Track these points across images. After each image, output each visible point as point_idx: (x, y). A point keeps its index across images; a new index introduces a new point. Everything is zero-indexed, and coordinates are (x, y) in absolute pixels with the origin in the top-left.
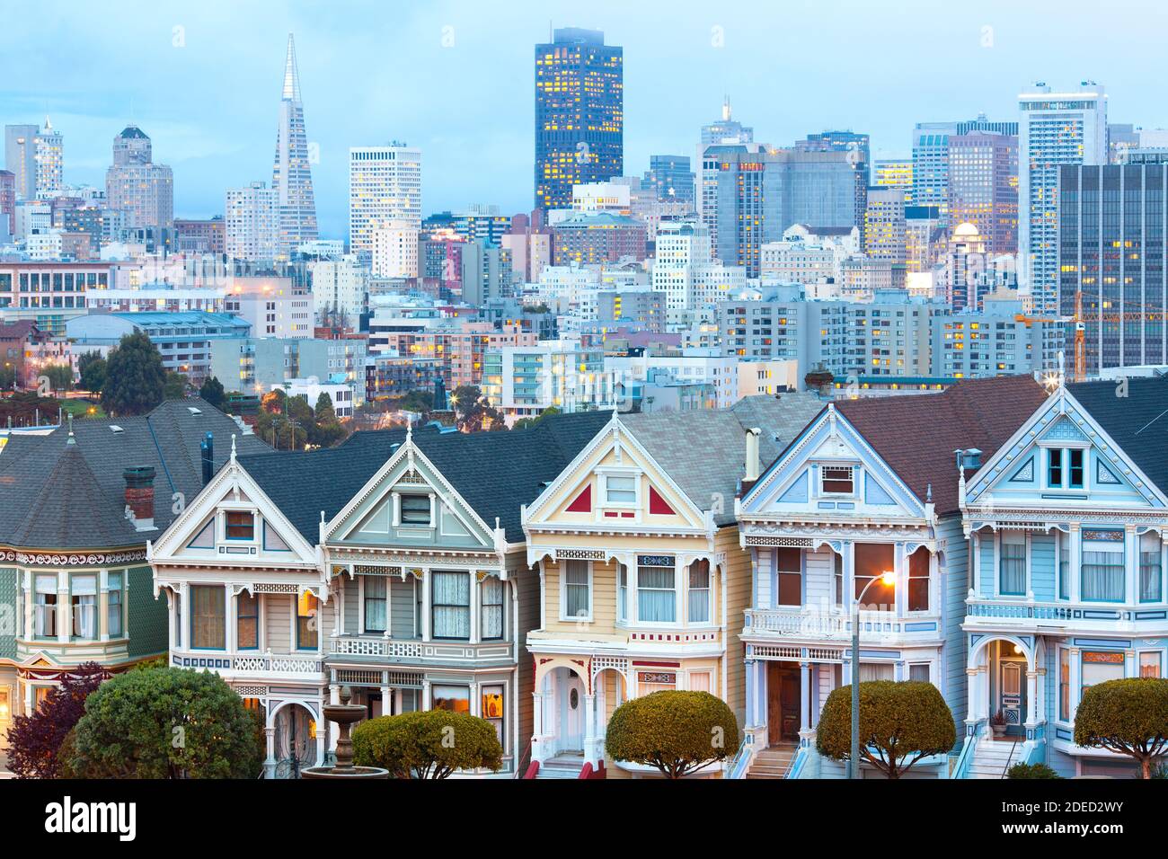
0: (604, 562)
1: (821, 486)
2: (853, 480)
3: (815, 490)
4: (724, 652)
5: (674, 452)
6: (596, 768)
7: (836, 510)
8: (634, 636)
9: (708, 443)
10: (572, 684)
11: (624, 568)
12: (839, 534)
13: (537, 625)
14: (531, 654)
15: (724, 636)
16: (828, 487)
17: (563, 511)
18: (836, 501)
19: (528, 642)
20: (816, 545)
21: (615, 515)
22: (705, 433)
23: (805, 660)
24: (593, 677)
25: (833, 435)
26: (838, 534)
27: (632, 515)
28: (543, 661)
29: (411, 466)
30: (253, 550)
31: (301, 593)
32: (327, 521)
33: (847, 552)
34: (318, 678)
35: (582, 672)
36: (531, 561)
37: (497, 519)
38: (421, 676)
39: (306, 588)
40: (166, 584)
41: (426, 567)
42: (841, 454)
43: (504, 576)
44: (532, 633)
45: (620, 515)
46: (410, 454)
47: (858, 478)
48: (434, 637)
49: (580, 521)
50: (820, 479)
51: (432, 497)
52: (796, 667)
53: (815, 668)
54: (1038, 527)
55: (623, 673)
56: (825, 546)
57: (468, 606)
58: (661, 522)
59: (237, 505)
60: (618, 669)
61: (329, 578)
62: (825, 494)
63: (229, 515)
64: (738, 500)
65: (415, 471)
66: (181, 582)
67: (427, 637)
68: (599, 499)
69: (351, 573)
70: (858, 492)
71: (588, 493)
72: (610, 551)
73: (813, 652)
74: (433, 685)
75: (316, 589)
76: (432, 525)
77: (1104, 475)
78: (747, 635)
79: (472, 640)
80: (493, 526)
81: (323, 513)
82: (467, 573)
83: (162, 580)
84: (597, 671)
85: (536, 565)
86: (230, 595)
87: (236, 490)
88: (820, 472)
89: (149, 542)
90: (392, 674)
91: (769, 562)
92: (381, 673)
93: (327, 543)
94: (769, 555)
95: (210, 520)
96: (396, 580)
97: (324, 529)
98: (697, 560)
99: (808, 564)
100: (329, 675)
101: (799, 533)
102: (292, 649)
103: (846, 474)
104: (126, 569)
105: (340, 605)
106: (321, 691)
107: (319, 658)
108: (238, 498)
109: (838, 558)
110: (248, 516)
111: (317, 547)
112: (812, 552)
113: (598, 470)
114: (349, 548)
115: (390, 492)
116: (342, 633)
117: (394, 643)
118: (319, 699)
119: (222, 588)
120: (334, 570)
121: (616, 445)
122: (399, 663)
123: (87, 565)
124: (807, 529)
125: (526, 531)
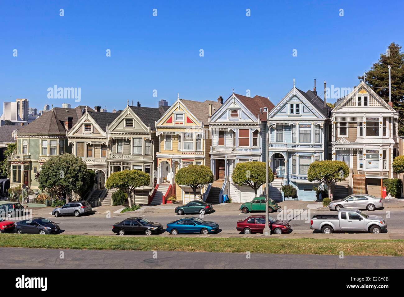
0: (175, 135)
1: (230, 115)
2: (239, 113)
3: (229, 116)
4: (205, 157)
5: (192, 108)
6: (173, 186)
7: (234, 121)
8: (183, 153)
9: (200, 108)
10: (167, 165)
11: (180, 136)
12: (235, 127)
13: (158, 151)
14: (157, 158)
15: (205, 153)
16: (232, 115)
17: (165, 123)
18: (234, 119)
19: (156, 155)
20: (229, 130)
21: (178, 123)
22: (199, 106)
23: (226, 158)
24: (172, 163)
25: (234, 102)
27: (182, 123)
28: (160, 160)
29: (128, 112)
30: (91, 134)
31: (102, 144)
32: (108, 126)
33: (237, 132)
34: (106, 164)
35: (169, 162)
36: (157, 135)
37: (149, 125)
38: (130, 163)
39: (103, 142)
40: (71, 142)
41: (132, 137)
42: (235, 107)
43: (150, 139)
44: (157, 153)
45: (179, 123)
46: (128, 110)
47: (240, 112)
48: (133, 154)
49: (169, 125)
50: (230, 113)
51: (133, 120)
52: (224, 160)
53: (228, 160)
54: (287, 124)
55: (180, 162)
56: (231, 130)
57: (142, 147)
58: (189, 125)
59: (87, 123)
60: (178, 161)
61: (108, 140)
62: (231, 117)
63: (86, 125)
64: (209, 119)
65: (129, 114)
66: (74, 141)
67: (131, 154)
68: (174, 119)
69: (114, 139)
70: (240, 116)
71: (171, 118)
72: (177, 132)
73: (228, 156)
74: (133, 166)
75: (106, 143)
76: (133, 127)
77: (305, 110)
78: (211, 152)
79: (143, 155)
80: (148, 127)
81: (107, 124)
82: (142, 138)
83: (70, 141)
84: (173, 162)
85: (158, 136)
86: (86, 144)
87: (87, 119)
88: (230, 111)
89: (67, 132)
90: (123, 163)
91: (216, 135)
92: (120, 163)
93: (108, 131)
94: (216, 133)
95: (81, 127)
96: (125, 140)
97: (107, 128)
98: (198, 134)
99: (226, 135)
100: (108, 163)
101: (225, 127)
102: (100, 157)
103: (237, 112)
104: (65, 139)
105: (112, 147)
106: (106, 167)
107: (106, 159)
108: (87, 121)
109: (234, 133)
110: (90, 125)
111: (106, 132)
112: (227, 132)
113: (174, 113)
114: (113, 133)
115: (123, 119)
116: (112, 153)
117: (124, 155)
118: (106, 169)
119: (84, 143)
120: (110, 138)
121: (179, 106)
122: (125, 160)
123: (54, 138)
124: (227, 126)
125: (156, 128)
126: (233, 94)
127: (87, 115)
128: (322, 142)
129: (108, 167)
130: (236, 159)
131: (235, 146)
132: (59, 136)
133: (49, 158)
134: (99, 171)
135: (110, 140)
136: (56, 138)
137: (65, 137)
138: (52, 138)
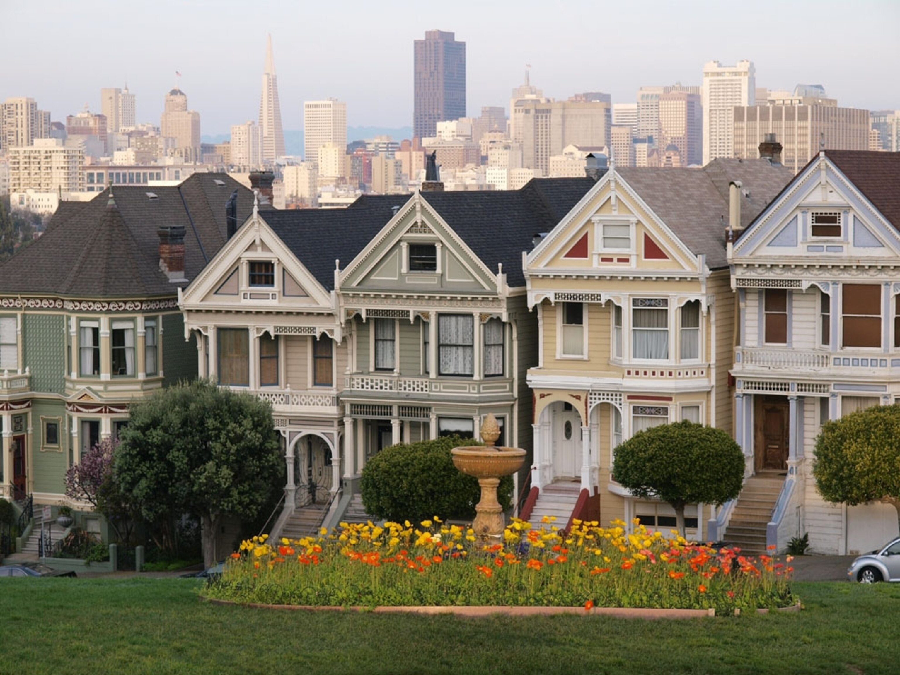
0: (601, 305)
1: (810, 231)
2: (842, 225)
3: (805, 234)
4: (713, 387)
5: (664, 202)
6: (592, 494)
7: (825, 253)
8: (629, 373)
9: (690, 197)
10: (568, 416)
11: (619, 309)
12: (828, 275)
13: (535, 363)
14: (531, 390)
15: (713, 372)
16: (816, 231)
17: (562, 258)
18: (825, 245)
19: (528, 378)
20: (805, 285)
21: (611, 260)
22: (686, 188)
23: (793, 393)
24: (590, 410)
25: (824, 182)
26: (826, 276)
27: (627, 260)
28: (542, 396)
29: (419, 217)
30: (274, 297)
31: (318, 335)
32: (342, 268)
33: (835, 292)
34: (333, 411)
35: (578, 406)
36: (531, 304)
37: (500, 265)
38: (429, 409)
39: (323, 330)
40: (195, 328)
41: (433, 310)
42: (830, 200)
43: (505, 318)
44: (532, 371)
45: (615, 260)
46: (418, 207)
48: (440, 374)
49: (578, 266)
50: (810, 224)
51: (438, 246)
52: (785, 400)
53: (801, 400)
55: (618, 406)
56: (813, 287)
57: (472, 346)
58: (654, 266)
59: (259, 255)
60: (613, 402)
61: (343, 321)
62: (815, 238)
63: (253, 265)
64: (729, 246)
65: (423, 222)
66: (208, 326)
67: (433, 374)
68: (596, 245)
69: (364, 316)
70: (846, 235)
71: (585, 240)
72: (606, 294)
73: (801, 386)
74: (440, 418)
75: (332, 331)
76: (439, 270)
78: (737, 370)
79: (476, 377)
80: (496, 272)
81: (337, 261)
82: (471, 315)
83: (190, 325)
84: (593, 405)
85: (535, 308)
86: (253, 337)
87: (258, 242)
88: (809, 217)
89: (180, 289)
90: (402, 408)
91: (756, 303)
92: (391, 407)
93: (341, 289)
94: (756, 297)
95: (234, 270)
96: (405, 322)
97: (339, 276)
98: (689, 302)
99: (795, 304)
100: (343, 408)
101: (788, 275)
102: (310, 385)
103: (833, 219)
104: (160, 315)
105: (353, 345)
106: (336, 423)
107: (334, 392)
108: (259, 249)
109: (825, 298)
110: (268, 266)
111: (333, 292)
112: (800, 293)
113: (595, 219)
114: (361, 293)
115: (400, 241)
116: (355, 370)
117: (403, 379)
118: (334, 430)
119: (246, 330)
120: (348, 314)
121: (613, 195)
122: (408, 397)
123: (125, 311)
124: (797, 271)
125: (526, 276)
126: (822, 154)
127: (256, 225)
129: (341, 423)
130: (834, 395)
131: (829, 348)
132: (142, 302)
133: (110, 388)
134: (310, 437)
135: (348, 322)
136: (130, 312)
137: (162, 305)
138: (117, 312)
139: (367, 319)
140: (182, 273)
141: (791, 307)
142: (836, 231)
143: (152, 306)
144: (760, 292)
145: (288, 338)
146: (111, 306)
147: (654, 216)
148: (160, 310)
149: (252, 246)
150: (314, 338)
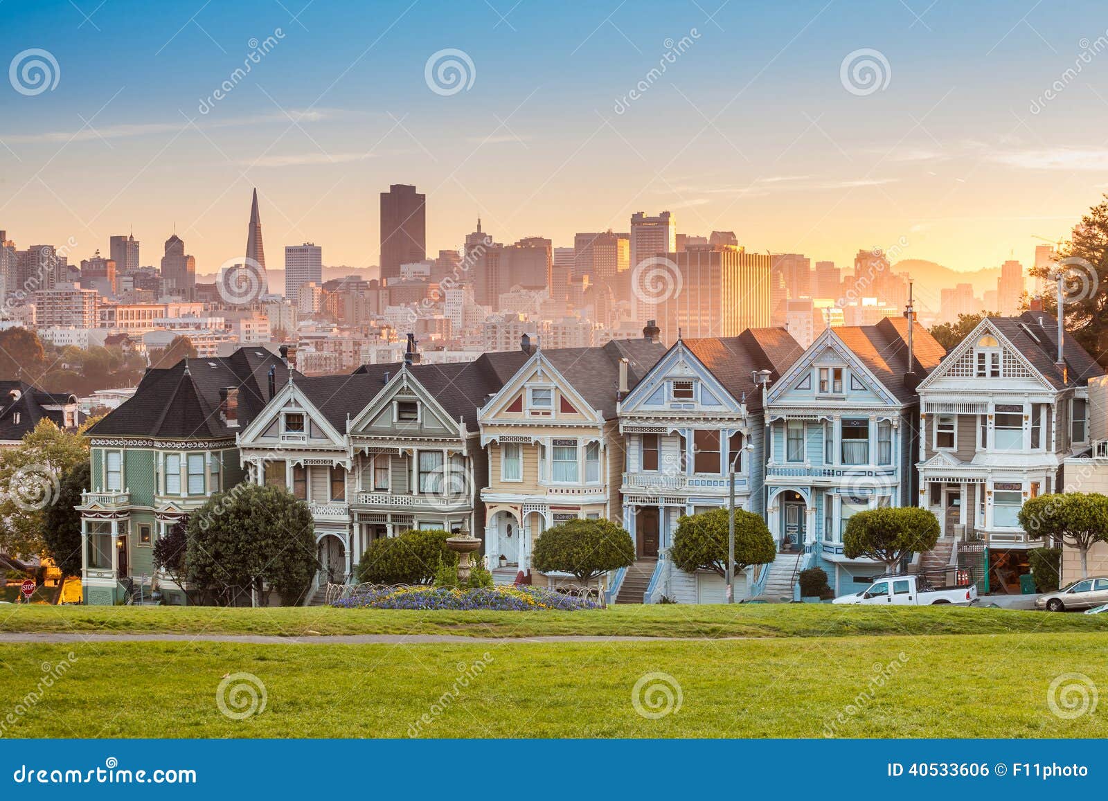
0: (531, 444)
1: (672, 394)
2: (693, 390)
3: (669, 395)
4: (608, 500)
5: (574, 373)
6: (526, 575)
7: (682, 409)
8: (551, 491)
9: (593, 368)
10: (508, 521)
11: (543, 448)
13: (486, 485)
14: (484, 503)
15: (608, 490)
16: (677, 394)
17: (504, 412)
18: (682, 403)
19: (481, 495)
20: (669, 431)
21: (538, 413)
22: (590, 363)
23: (661, 504)
24: (524, 517)
25: (681, 361)
26: (684, 424)
27: (549, 414)
28: (491, 507)
29: (405, 384)
30: (303, 439)
31: (334, 465)
32: (352, 418)
33: (689, 435)
34: (346, 518)
35: (516, 513)
36: (483, 444)
38: (412, 516)
39: (338, 462)
40: (248, 460)
41: (415, 448)
42: (686, 373)
43: (465, 454)
44: (484, 489)
45: (541, 413)
46: (404, 376)
47: (696, 389)
48: (420, 493)
49: (515, 417)
50: (672, 389)
51: (419, 404)
52: (656, 509)
53: (668, 509)
54: (813, 418)
55: (543, 514)
56: (675, 432)
58: (568, 418)
59: (293, 409)
60: (540, 511)
61: (352, 456)
62: (676, 399)
63: (288, 416)
64: (618, 403)
65: (408, 387)
66: (257, 459)
67: (415, 493)
68: (528, 403)
69: (367, 452)
70: (696, 397)
71: (520, 400)
72: (535, 436)
73: (667, 500)
74: (420, 523)
75: (344, 463)
76: (419, 421)
77: (856, 385)
78: (624, 489)
80: (459, 422)
81: (348, 414)
82: (441, 451)
83: (245, 458)
84: (526, 514)
85: (486, 447)
86: (289, 466)
87: (292, 401)
88: (672, 385)
89: (237, 433)
90: (393, 516)
91: (637, 443)
92: (386, 515)
93: (351, 433)
94: (637, 438)
95: (275, 420)
96: (395, 457)
97: (350, 425)
98: (591, 442)
99: (663, 443)
100: (352, 516)
101: (658, 424)
102: (328, 501)
103: (688, 386)
104: (221, 451)
105: (359, 473)
106: (348, 527)
107: (346, 506)
108: (293, 405)
109: (683, 440)
110: (300, 417)
111: (345, 436)
112: (666, 436)
113: (526, 386)
114: (365, 437)
115: (392, 400)
116: (360, 490)
117: (394, 496)
118: (346, 532)
119: (284, 462)
120: (356, 449)
121: (539, 369)
122: (398, 508)
123: (198, 448)
124: (664, 421)
125: (480, 424)
126: (680, 342)
127: (291, 389)
128: (896, 462)
129: (351, 527)
130: (689, 505)
131: (686, 473)
132: (209, 442)
133: (188, 502)
134: (328, 536)
135: (356, 456)
136: (201, 449)
137: (223, 444)
138: (192, 449)
139: (369, 454)
140: (236, 421)
141: (661, 446)
142: (690, 394)
143: (216, 445)
144: (639, 435)
145: (312, 467)
146: (188, 445)
147: (568, 385)
148: (221, 447)
149: (288, 403)
150: (332, 467)
